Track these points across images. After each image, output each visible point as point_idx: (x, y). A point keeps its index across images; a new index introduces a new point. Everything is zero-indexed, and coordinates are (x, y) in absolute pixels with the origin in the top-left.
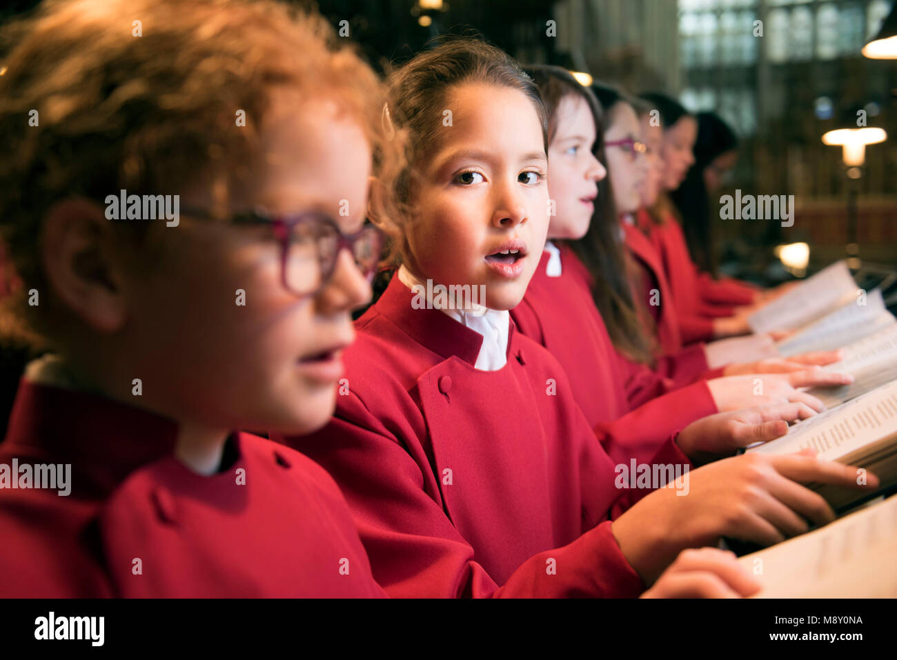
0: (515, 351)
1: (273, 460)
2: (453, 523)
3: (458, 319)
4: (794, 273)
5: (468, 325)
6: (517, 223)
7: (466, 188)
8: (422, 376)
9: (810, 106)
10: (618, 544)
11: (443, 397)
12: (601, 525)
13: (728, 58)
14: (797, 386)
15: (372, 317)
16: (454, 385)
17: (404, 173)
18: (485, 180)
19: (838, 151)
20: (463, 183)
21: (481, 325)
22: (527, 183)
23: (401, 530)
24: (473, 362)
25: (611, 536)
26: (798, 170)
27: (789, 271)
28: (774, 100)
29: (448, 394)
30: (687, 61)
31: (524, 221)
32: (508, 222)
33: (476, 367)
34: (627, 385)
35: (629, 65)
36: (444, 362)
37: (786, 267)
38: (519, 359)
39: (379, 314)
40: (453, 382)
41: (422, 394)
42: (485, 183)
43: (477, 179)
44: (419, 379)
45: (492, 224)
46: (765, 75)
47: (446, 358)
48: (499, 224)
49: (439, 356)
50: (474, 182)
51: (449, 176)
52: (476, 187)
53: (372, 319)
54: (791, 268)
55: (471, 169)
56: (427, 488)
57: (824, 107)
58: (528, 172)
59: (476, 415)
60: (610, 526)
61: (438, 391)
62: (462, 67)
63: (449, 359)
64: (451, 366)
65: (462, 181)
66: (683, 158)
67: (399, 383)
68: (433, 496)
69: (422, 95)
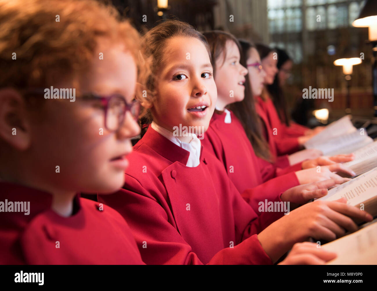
0: (203, 159)
1: (94, 208)
2: (181, 235)
3: (178, 145)
4: (322, 122)
5: (183, 148)
6: (203, 94)
7: (179, 81)
8: (163, 171)
9: (325, 49)
10: (261, 244)
11: (173, 179)
12: (253, 236)
13: (290, 29)
14: (332, 171)
15: (140, 144)
16: (178, 174)
17: (150, 76)
18: (187, 77)
19: (340, 68)
20: (177, 80)
21: (188, 147)
22: (205, 78)
23: (159, 240)
24: (186, 164)
25: (258, 240)
26: (321, 77)
27: (319, 121)
28: (310, 47)
29: (175, 178)
30: (271, 30)
31: (206, 93)
32: (199, 94)
33: (187, 166)
34: (261, 171)
35: (247, 31)
36: (173, 164)
37: (318, 120)
38: (205, 162)
39: (143, 143)
40: (177, 173)
41: (164, 179)
42: (187, 79)
43: (183, 77)
44: (162, 172)
45: (192, 95)
46: (306, 36)
47: (174, 162)
48: (195, 95)
49: (171, 162)
50: (182, 79)
51: (171, 77)
52: (183, 81)
53: (141, 145)
54: (321, 120)
55: (181, 73)
56: (169, 220)
57: (331, 50)
58: (205, 73)
59: (188, 187)
60: (257, 236)
61: (171, 177)
62: (172, 31)
63: (175, 162)
64: (176, 166)
65: (177, 79)
66: (273, 70)
67: (154, 174)
68: (172, 224)
69: (155, 43)
